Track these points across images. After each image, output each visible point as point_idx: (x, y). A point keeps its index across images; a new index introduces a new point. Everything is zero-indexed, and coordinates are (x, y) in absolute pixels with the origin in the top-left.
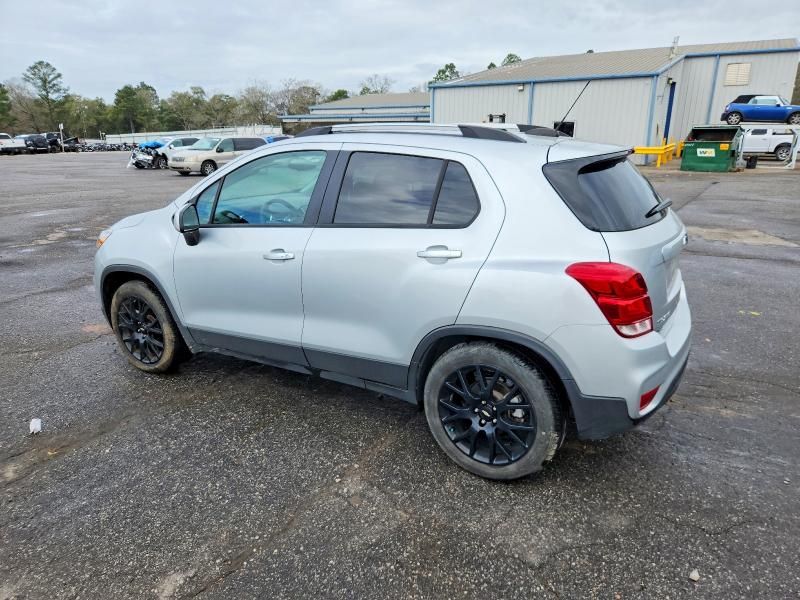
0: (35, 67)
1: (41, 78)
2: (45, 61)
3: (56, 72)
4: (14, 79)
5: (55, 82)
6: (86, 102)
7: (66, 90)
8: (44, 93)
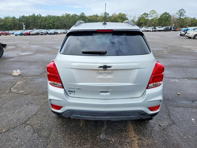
0: (180, 10)
1: (180, 13)
2: (183, 9)
3: (185, 11)
4: (174, 14)
5: (183, 14)
6: (190, 19)
7: (185, 16)
8: (180, 17)
